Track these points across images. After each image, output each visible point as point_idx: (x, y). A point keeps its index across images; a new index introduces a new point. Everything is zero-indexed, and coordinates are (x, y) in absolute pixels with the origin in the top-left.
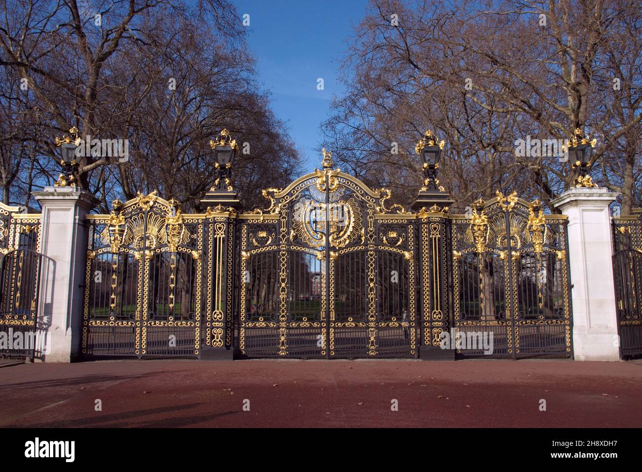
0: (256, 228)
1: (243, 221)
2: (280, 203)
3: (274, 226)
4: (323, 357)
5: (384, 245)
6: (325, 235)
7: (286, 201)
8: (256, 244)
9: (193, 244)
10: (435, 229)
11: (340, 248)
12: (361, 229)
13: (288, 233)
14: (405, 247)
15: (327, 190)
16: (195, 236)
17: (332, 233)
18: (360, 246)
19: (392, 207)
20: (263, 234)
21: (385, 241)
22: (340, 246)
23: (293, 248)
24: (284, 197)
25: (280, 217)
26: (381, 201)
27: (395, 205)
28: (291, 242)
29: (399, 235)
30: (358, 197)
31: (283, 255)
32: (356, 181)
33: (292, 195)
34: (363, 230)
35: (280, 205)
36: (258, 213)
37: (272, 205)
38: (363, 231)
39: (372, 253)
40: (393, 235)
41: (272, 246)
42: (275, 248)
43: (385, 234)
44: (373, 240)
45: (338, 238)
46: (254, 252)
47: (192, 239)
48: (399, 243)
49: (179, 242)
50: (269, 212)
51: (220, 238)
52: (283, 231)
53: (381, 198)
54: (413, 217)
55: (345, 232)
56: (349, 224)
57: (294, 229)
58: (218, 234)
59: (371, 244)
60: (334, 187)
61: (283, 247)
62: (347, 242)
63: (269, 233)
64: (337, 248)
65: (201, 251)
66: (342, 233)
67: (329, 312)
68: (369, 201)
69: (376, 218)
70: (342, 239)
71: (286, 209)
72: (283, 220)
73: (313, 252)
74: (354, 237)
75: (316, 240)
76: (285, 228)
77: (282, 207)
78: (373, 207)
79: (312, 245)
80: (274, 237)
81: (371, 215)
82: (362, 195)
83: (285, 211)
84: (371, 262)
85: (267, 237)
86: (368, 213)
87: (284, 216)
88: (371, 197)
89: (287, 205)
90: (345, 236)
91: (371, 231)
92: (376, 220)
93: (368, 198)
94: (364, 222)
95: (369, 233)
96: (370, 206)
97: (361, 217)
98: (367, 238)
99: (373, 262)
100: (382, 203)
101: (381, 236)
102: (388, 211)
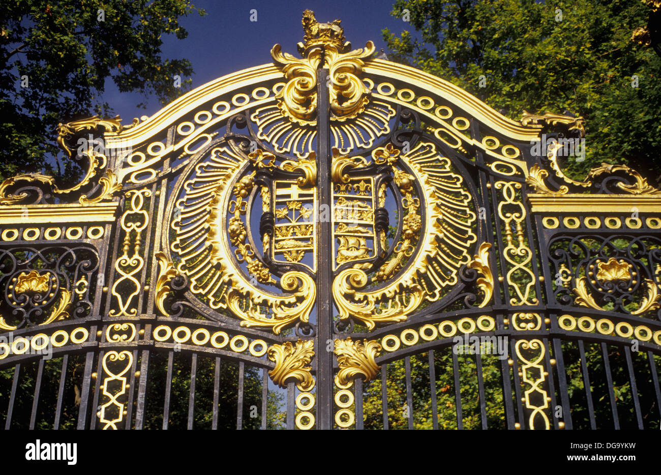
2: (126, 165)
3: (85, 252)
6: (313, 276)
7: (149, 157)
11: (385, 328)
12: (473, 251)
13: (147, 274)
15: (322, 111)
18: (475, 317)
19: (595, 173)
20: (34, 284)
21: (584, 297)
22: (383, 316)
23: (165, 334)
24: (143, 147)
25: (118, 213)
27: (607, 166)
28: (156, 311)
29: (642, 274)
30: (452, 141)
31: (116, 367)
32: (441, 86)
33: (178, 138)
34: (484, 254)
35: (124, 172)
36: (30, 200)
37: (90, 175)
38: (483, 257)
39: (532, 344)
40: (616, 272)
41: (69, 329)
42: (80, 337)
43: (581, 269)
44: (533, 294)
45: (371, 285)
48: (649, 305)
52: (127, 269)
55: (407, 261)
56: (421, 230)
59: (525, 308)
60: (349, 104)
61: (119, 332)
62: (415, 301)
63: (65, 276)
64: (371, 325)
68: (498, 151)
69: (534, 209)
70: (391, 289)
71: (149, 186)
72: (129, 224)
73: (255, 350)
74: (447, 282)
75: (272, 299)
76: (136, 256)
77: (133, 179)
78: (514, 171)
79: (251, 319)
80: (84, 294)
81: (510, 201)
82: (467, 132)
83: (143, 193)
84: (535, 386)
85: (52, 295)
86: (499, 192)
87: (136, 210)
88: (504, 140)
89: (154, 172)
90: (406, 278)
91: (518, 258)
92: (533, 215)
93: (492, 143)
94: (484, 225)
95: (510, 266)
96: (505, 168)
97: (472, 205)
98: (501, 285)
99: (543, 387)
100: (554, 158)
101: (565, 275)
102: (577, 184)
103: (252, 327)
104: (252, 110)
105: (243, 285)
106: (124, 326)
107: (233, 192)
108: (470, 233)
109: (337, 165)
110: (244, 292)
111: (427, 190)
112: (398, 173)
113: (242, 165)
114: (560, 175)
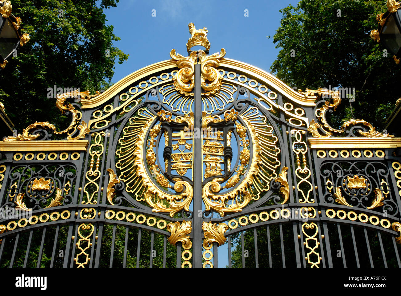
0: (26, 171)
2: (92, 118)
3: (69, 166)
5: (338, 206)
6: (192, 184)
7: (104, 113)
8: (22, 206)
11: (230, 216)
12: (278, 170)
13: (102, 182)
14: (392, 210)
15: (197, 90)
17: (207, 180)
19: (346, 124)
20: (40, 185)
21: (340, 198)
22: (229, 209)
23: (111, 215)
24: (101, 107)
25: (88, 145)
26: (319, 112)
27: (353, 120)
28: (107, 201)
29: (374, 185)
30: (267, 105)
31: (86, 232)
33: (121, 102)
34: (284, 173)
35: (91, 122)
37: (73, 123)
38: (283, 176)
39: (311, 226)
40: (359, 183)
41: (60, 211)
42: (66, 217)
43: (339, 182)
44: (311, 196)
45: (222, 190)
48: (376, 203)
50: (63, 137)
52: (93, 177)
53: (317, 107)
55: (242, 177)
56: (249, 159)
57: (118, 172)
59: (307, 205)
60: (211, 86)
61: (87, 213)
62: (247, 200)
64: (222, 214)
66: (233, 179)
68: (293, 112)
69: (312, 147)
70: (233, 193)
71: (104, 130)
72: (93, 152)
73: (160, 225)
74: (264, 189)
75: (170, 197)
76: (97, 170)
77: (96, 126)
78: (302, 124)
79: (159, 207)
80: (69, 191)
81: (299, 141)
82: (277, 101)
83: (101, 134)
84: (313, 251)
85: (51, 191)
87: (97, 144)
88: (296, 105)
89: (107, 122)
90: (241, 187)
91: (304, 175)
92: (312, 150)
93: (288, 107)
94: (285, 155)
95: (299, 180)
96: (296, 122)
97: (278, 144)
98: (294, 190)
99: (318, 250)
100: (323, 116)
101: (329, 185)
102: (336, 131)
103: (158, 212)
104: (160, 86)
105: (153, 188)
106: (91, 210)
107: (149, 134)
108: (277, 161)
109: (205, 121)
110: (154, 192)
112: (238, 124)
113: (154, 118)
114: (327, 126)
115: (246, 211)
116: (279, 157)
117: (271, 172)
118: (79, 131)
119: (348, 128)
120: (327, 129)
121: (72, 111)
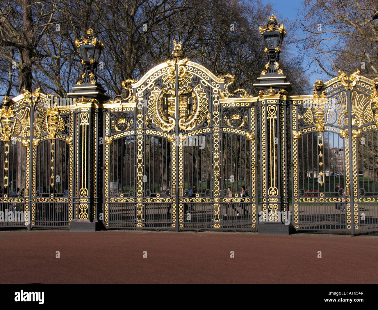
0: (116, 116)
1: (106, 110)
2: (137, 92)
3: (132, 113)
4: (173, 230)
5: (227, 127)
6: (175, 119)
7: (142, 90)
8: (117, 129)
9: (67, 132)
10: (272, 110)
11: (188, 131)
12: (207, 113)
13: (144, 119)
14: (247, 128)
15: (177, 78)
16: (67, 125)
17: (180, 118)
18: (206, 129)
19: (236, 91)
20: (122, 121)
21: (229, 123)
22: (188, 129)
23: (148, 132)
24: (140, 87)
25: (137, 104)
26: (225, 86)
27: (239, 89)
28: (146, 127)
29: (242, 118)
30: (205, 84)
31: (140, 139)
32: (203, 68)
33: (147, 84)
34: (209, 114)
35: (137, 94)
36: (118, 102)
37: (130, 95)
39: (217, 134)
40: (236, 117)
41: (130, 131)
42: (132, 133)
43: (229, 117)
44: (218, 123)
45: (186, 122)
46: (115, 137)
47: (66, 128)
48: (242, 125)
49: (56, 131)
50: (127, 101)
51: (84, 125)
52: (140, 118)
53: (225, 84)
54: (254, 99)
55: (193, 116)
56: (196, 109)
57: (149, 115)
58: (83, 123)
59: (216, 126)
60: (182, 75)
61: (139, 132)
62: (195, 125)
63: (128, 119)
64: (185, 131)
65: (72, 138)
66: (190, 117)
67: (179, 189)
68: (215, 86)
69: (221, 103)
70: (190, 123)
71: (142, 97)
72: (139, 107)
73: (165, 135)
74: (201, 121)
75: (168, 125)
76: (141, 114)
77: (139, 95)
78: (218, 92)
79: (165, 129)
80: (132, 123)
81: (216, 100)
82: (208, 81)
83: (141, 99)
84: (216, 143)
85: (126, 124)
86: (214, 97)
87: (140, 104)
88: (217, 83)
89: (143, 94)
90: (193, 120)
91: (216, 115)
92: (220, 104)
93: (214, 84)
94: (210, 106)
95: (214, 116)
96: (216, 91)
97: (208, 102)
98: (212, 121)
99: (218, 143)
100: (227, 89)
101: (225, 118)
102: (231, 95)
103: (164, 131)
104: (162, 76)
105: (162, 122)
106: (140, 130)
108: (207, 109)
109: (180, 93)
111: (198, 98)
112: (193, 94)
113: (161, 92)
114: (228, 93)
115: (194, 130)
116: (208, 107)
117: (204, 114)
118: (132, 99)
119: (235, 94)
120: (227, 94)
121: (129, 89)
